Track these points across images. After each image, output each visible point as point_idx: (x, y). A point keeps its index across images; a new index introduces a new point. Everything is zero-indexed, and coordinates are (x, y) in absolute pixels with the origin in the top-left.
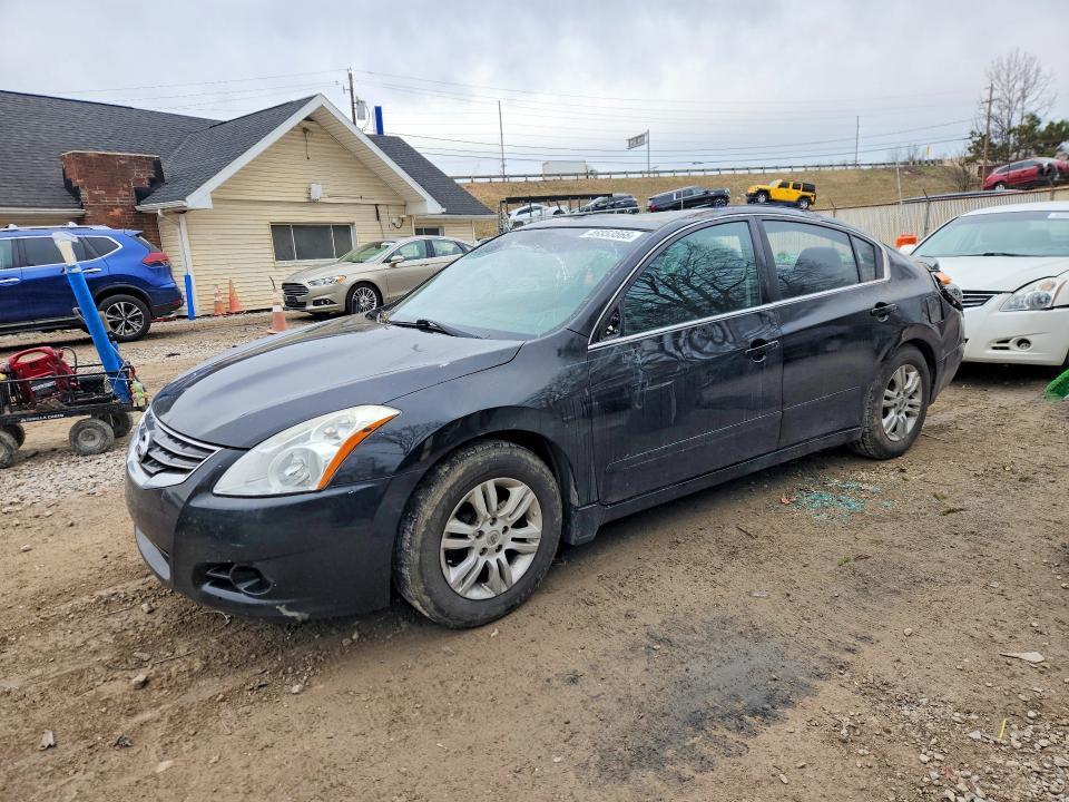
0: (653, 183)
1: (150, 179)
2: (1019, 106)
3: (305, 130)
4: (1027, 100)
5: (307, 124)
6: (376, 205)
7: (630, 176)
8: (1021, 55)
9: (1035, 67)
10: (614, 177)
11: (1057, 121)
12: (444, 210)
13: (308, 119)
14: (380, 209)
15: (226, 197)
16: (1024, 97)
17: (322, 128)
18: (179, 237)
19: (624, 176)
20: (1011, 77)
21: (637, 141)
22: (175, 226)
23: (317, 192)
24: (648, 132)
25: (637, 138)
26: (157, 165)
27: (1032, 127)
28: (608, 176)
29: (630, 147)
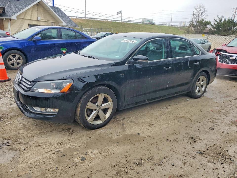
0: (121, 24)
1: (2, 12)
2: (201, 16)
3: (37, 5)
4: (202, 15)
5: (38, 4)
6: (52, 22)
7: (116, 21)
8: (202, 5)
9: (204, 8)
10: (112, 21)
11: (207, 21)
12: (67, 25)
13: (38, 3)
14: (53, 23)
15: (19, 17)
16: (202, 14)
17: (41, 5)
18: (8, 24)
19: (115, 21)
20: (200, 10)
21: (119, 13)
22: (7, 22)
23: (39, 18)
24: (122, 11)
25: (119, 12)
26: (4, 9)
27: (202, 21)
28: (111, 21)
29: (117, 14)
